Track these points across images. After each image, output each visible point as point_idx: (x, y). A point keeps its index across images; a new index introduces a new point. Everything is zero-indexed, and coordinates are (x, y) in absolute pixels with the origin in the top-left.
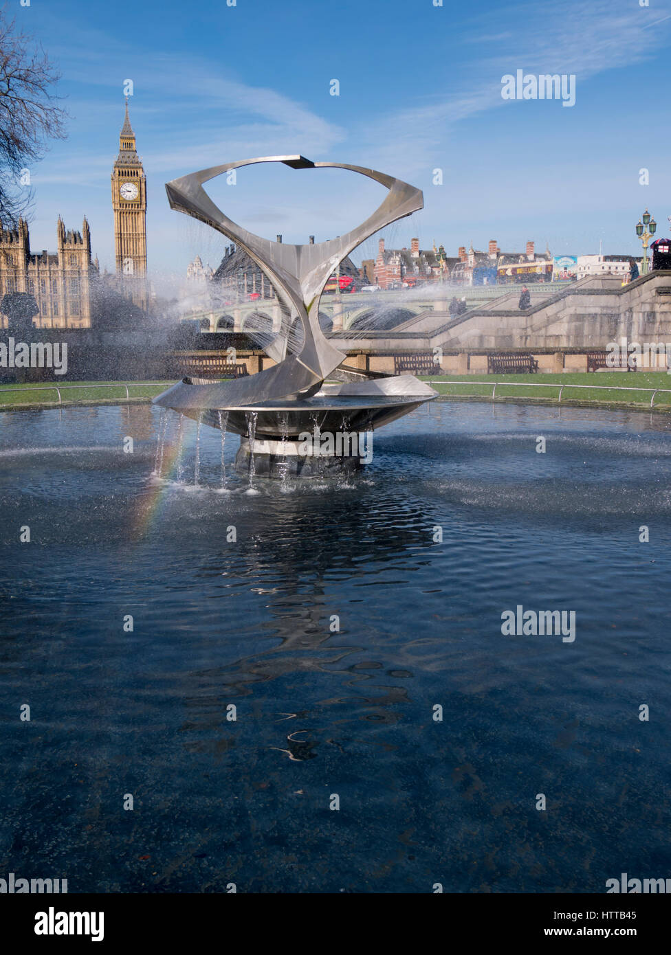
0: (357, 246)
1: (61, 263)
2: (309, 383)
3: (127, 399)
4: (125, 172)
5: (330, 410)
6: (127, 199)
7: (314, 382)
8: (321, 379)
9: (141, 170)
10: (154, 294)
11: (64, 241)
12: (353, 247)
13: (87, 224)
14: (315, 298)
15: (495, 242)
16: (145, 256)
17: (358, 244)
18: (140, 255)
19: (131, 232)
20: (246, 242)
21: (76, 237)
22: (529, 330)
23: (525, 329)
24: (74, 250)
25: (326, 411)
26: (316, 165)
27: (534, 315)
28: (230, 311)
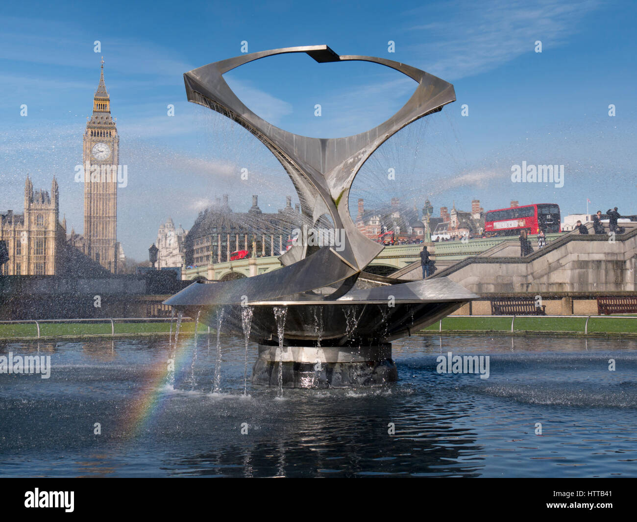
0: (386, 140)
1: (26, 223)
2: (344, 275)
3: (112, 335)
4: (98, 133)
5: (369, 304)
6: (99, 159)
7: (350, 274)
8: (358, 271)
9: (114, 131)
10: (123, 256)
11: (31, 200)
12: (381, 141)
13: (56, 184)
14: (343, 192)
15: (478, 201)
16: (115, 217)
17: (387, 138)
18: (110, 215)
19: (101, 192)
20: (268, 134)
21: (44, 197)
22: (530, 278)
23: (526, 276)
24: (42, 209)
25: (365, 304)
26: (341, 58)
27: (535, 262)
28: (204, 271)
